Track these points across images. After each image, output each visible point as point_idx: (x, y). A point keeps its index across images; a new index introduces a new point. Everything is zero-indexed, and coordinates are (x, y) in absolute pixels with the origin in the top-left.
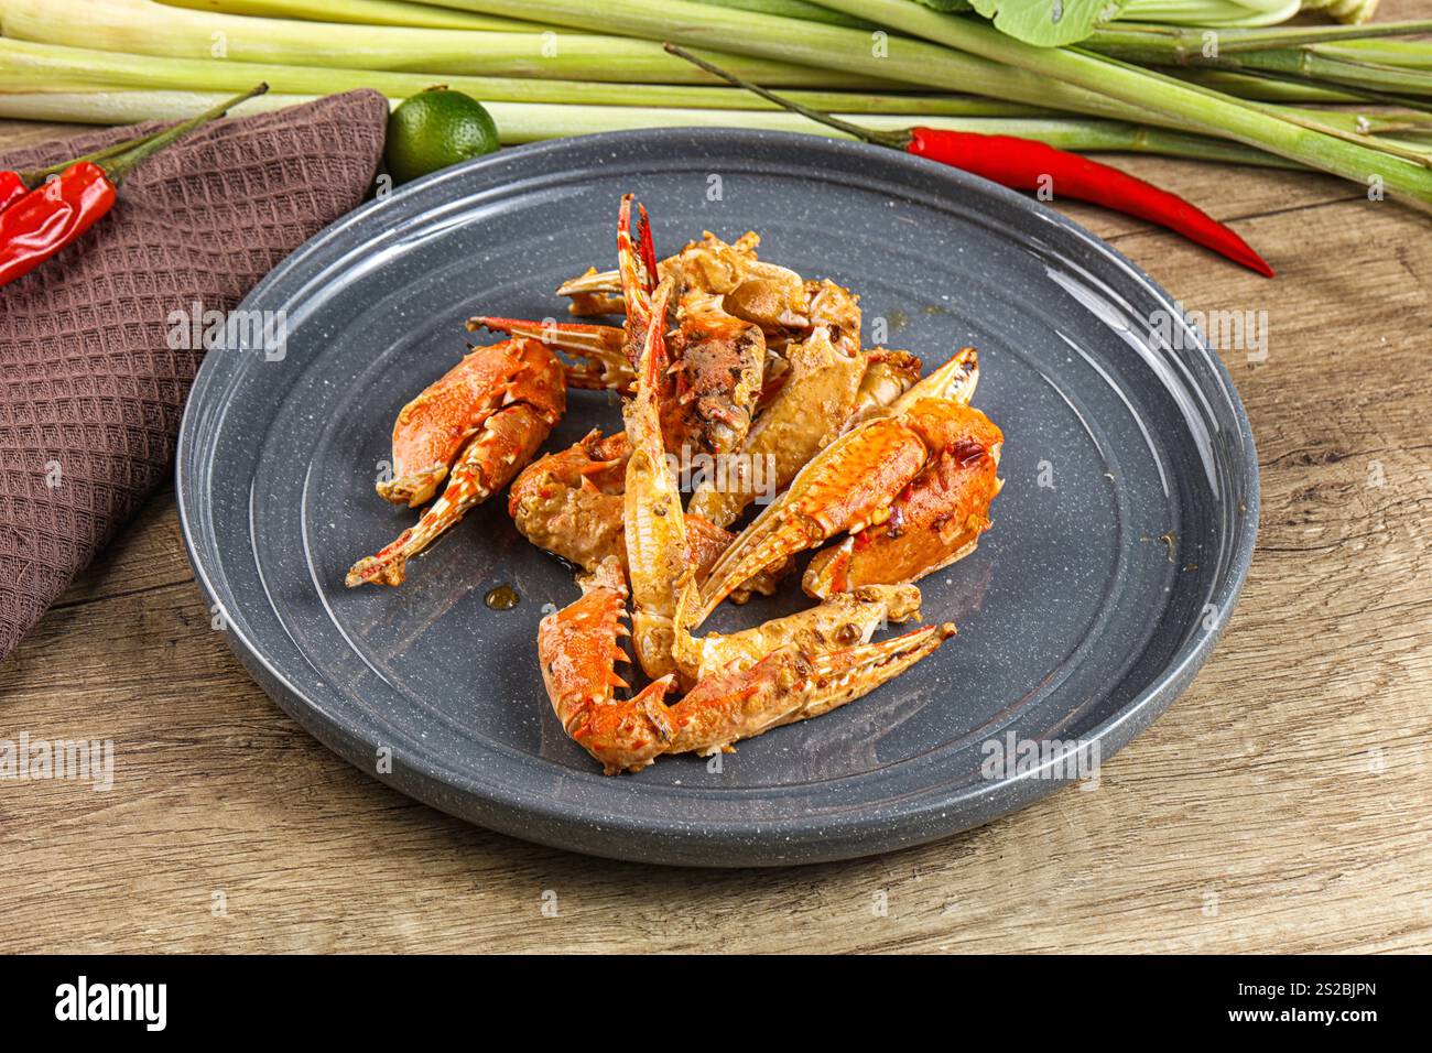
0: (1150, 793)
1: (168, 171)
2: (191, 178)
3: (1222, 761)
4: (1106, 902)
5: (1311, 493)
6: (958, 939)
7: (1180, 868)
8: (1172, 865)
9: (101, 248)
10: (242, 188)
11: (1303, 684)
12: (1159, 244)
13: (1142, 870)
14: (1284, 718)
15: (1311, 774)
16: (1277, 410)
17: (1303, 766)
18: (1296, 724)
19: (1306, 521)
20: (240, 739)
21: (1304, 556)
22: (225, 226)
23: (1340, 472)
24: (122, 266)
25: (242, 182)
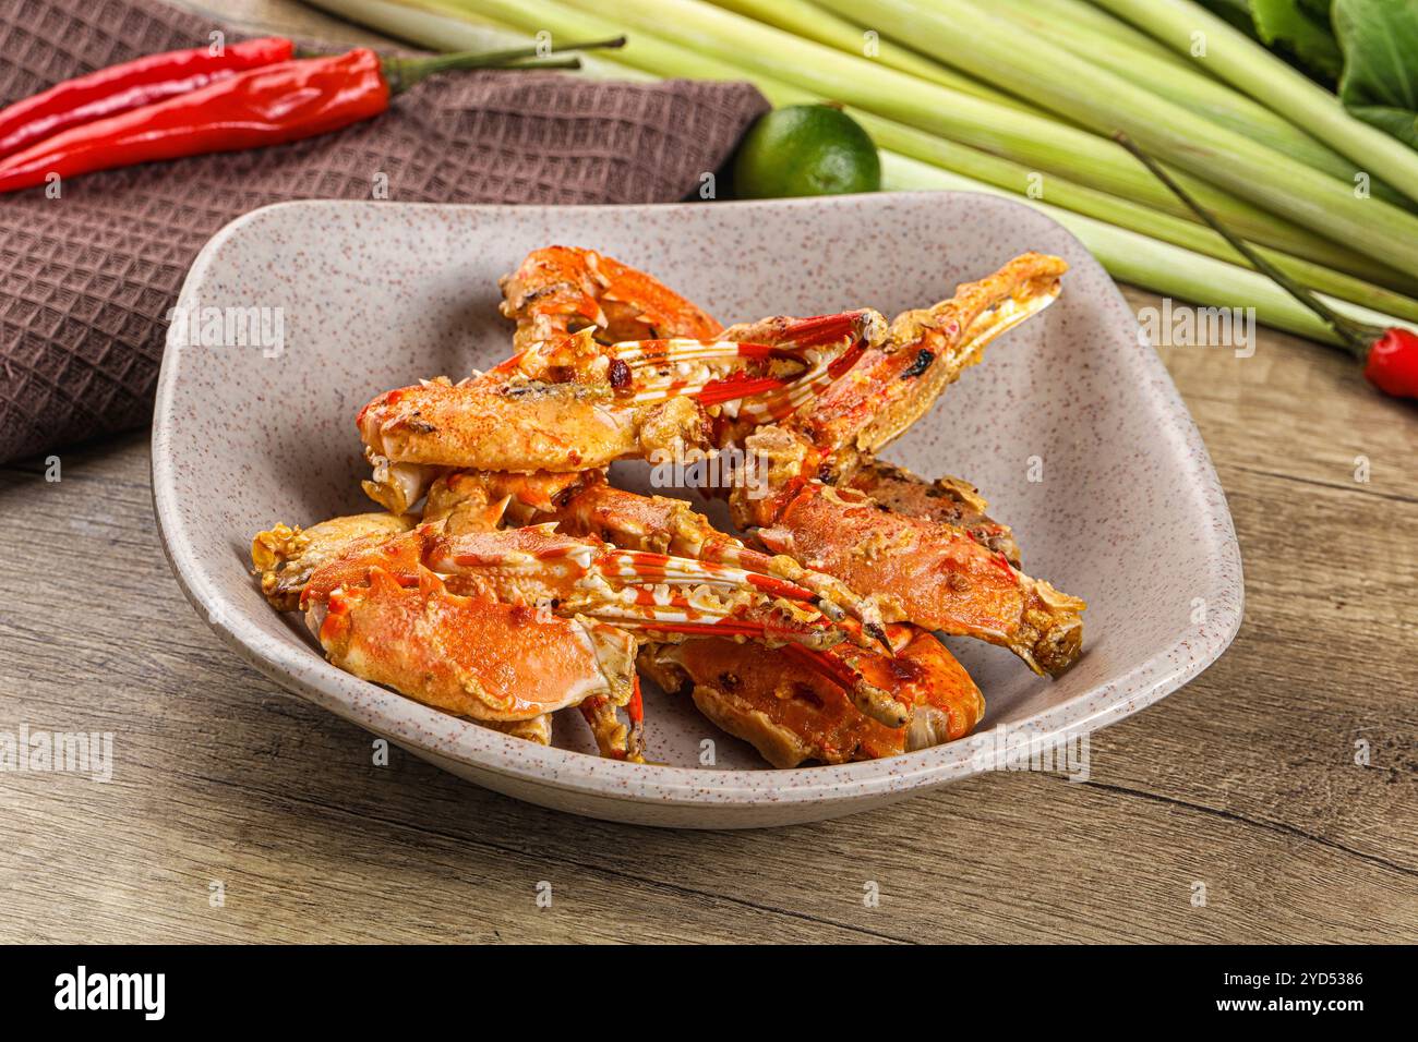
1: (474, 100)
2: (492, 114)
9: (336, 149)
10: (541, 140)
20: (100, 654)
22: (499, 173)
24: (346, 168)
25: (543, 133)
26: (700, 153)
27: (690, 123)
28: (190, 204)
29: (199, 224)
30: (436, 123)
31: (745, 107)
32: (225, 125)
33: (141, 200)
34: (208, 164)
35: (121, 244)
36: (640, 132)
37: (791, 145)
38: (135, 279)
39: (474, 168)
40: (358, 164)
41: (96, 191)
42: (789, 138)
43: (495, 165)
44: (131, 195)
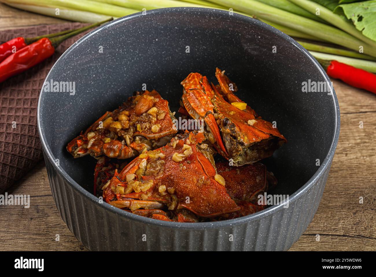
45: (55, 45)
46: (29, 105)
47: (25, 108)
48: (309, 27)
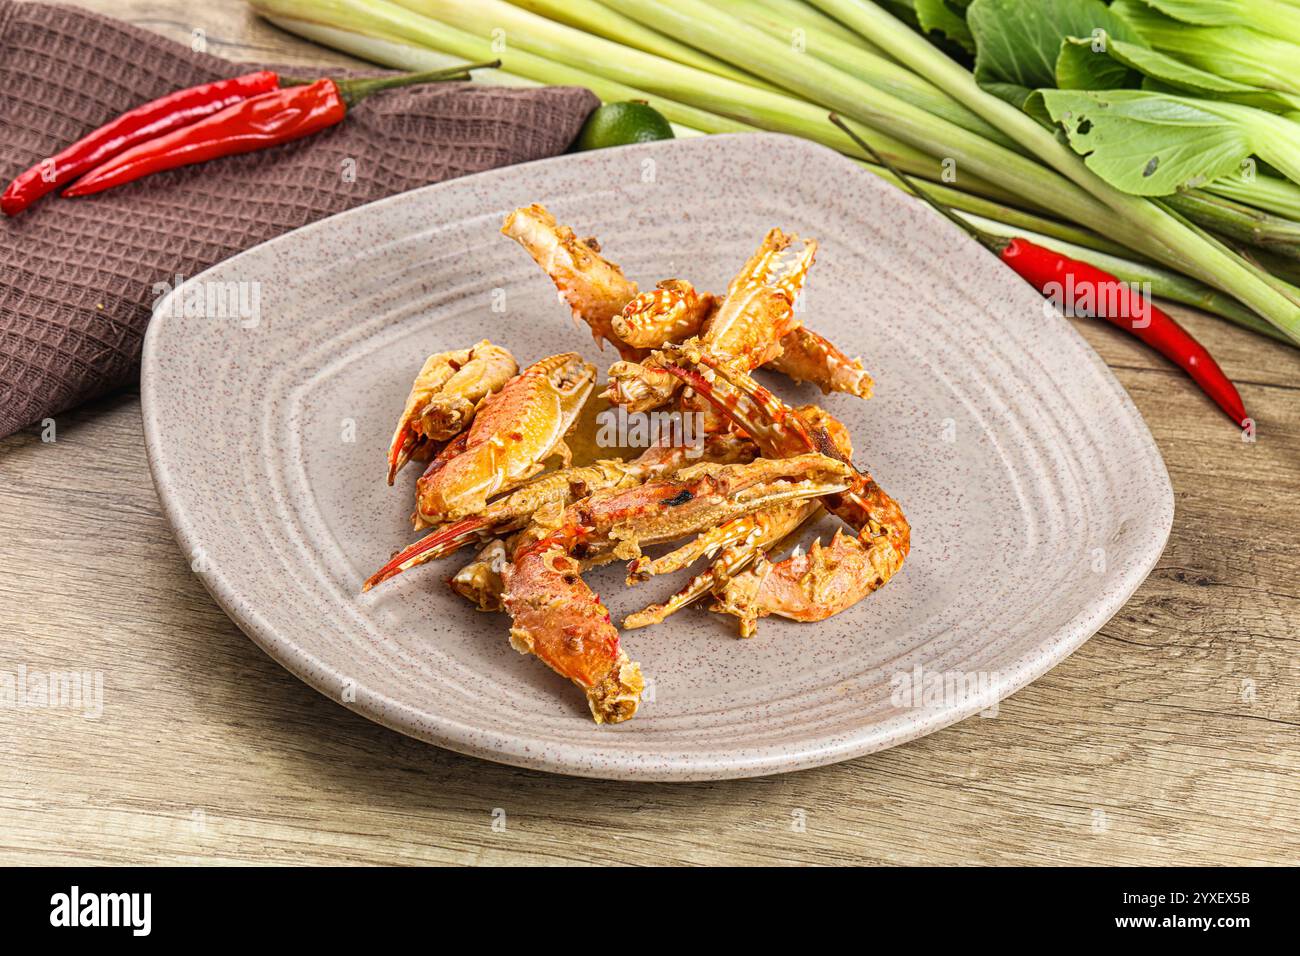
0: (866, 780)
1: (401, 108)
2: (415, 117)
3: (943, 775)
4: (771, 847)
5: (1165, 603)
6: (634, 835)
7: (849, 842)
8: (845, 837)
9: (313, 150)
10: (449, 135)
11: (1053, 740)
12: (1174, 384)
13: (817, 833)
14: (1018, 759)
15: (1009, 808)
16: (1183, 533)
17: (1006, 799)
18: (1024, 767)
19: (1146, 622)
21: (1124, 647)
22: (422, 159)
23: (1202, 595)
24: (321, 164)
25: (450, 130)
26: (555, 140)
27: (548, 120)
28: (219, 195)
29: (226, 210)
30: (378, 124)
31: (584, 107)
32: (237, 138)
33: (186, 193)
34: (228, 163)
35: (176, 229)
36: (514, 128)
37: (616, 133)
38: (188, 255)
39: (404, 157)
40: (329, 161)
41: (154, 187)
42: (614, 128)
43: (419, 154)
44: (179, 190)
45: (348, 99)
46: (254, 213)
47: (241, 220)
48: (978, 156)
